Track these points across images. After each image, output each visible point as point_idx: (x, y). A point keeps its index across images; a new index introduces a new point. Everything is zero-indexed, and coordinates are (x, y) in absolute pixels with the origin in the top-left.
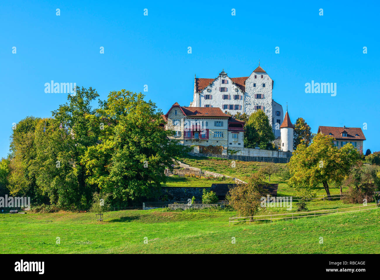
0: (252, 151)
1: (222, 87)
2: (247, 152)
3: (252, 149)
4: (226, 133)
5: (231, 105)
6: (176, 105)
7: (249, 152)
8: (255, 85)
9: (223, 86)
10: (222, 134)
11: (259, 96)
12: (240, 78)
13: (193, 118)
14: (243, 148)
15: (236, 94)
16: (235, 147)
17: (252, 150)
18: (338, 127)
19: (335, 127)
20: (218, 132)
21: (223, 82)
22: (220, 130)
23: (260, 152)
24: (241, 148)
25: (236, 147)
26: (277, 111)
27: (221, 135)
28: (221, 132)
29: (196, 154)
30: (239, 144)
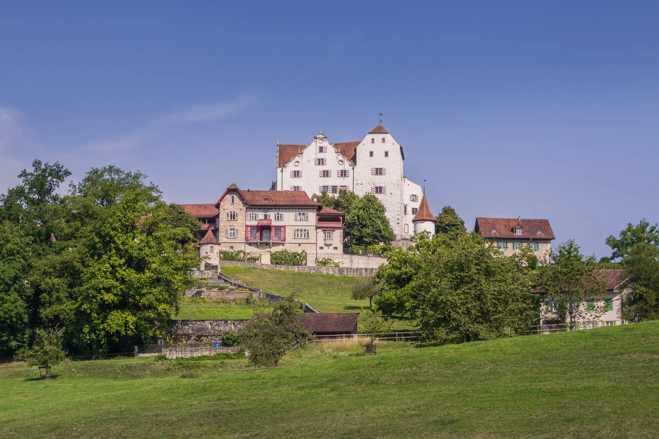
0: (357, 259)
1: (319, 158)
2: (348, 261)
3: (356, 256)
4: (312, 231)
5: (334, 187)
6: (233, 187)
7: (351, 261)
8: (371, 154)
9: (321, 156)
10: (308, 233)
11: (379, 171)
12: (350, 143)
13: (261, 209)
14: (342, 255)
15: (341, 168)
16: (328, 254)
17: (355, 258)
18: (508, 219)
19: (503, 219)
20: (301, 230)
21: (321, 149)
22: (303, 227)
23: (370, 262)
24: (338, 254)
25: (330, 254)
26: (413, 195)
27: (305, 234)
28: (305, 230)
29: (263, 266)
30: (336, 248)
